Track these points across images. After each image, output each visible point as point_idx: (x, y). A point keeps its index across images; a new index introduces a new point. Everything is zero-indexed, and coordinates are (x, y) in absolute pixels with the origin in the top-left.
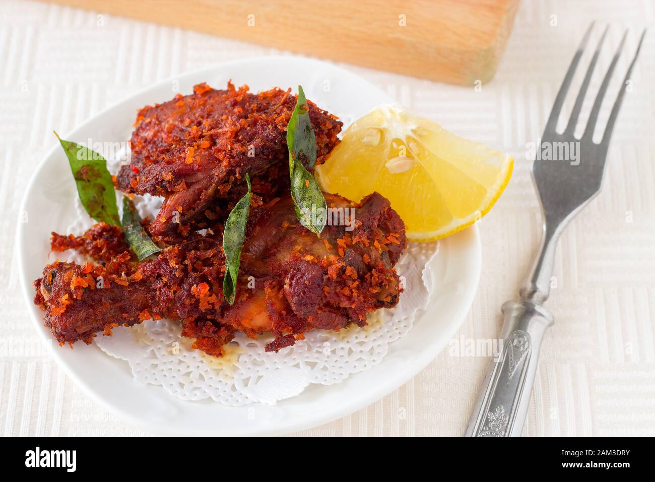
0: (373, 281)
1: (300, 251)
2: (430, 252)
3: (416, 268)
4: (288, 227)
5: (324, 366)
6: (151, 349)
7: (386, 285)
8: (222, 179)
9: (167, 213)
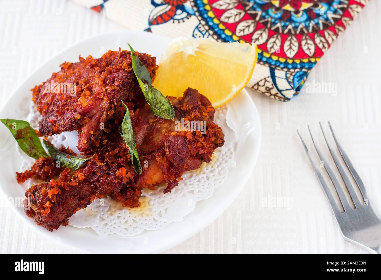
0: (210, 134)
1: (166, 132)
2: (225, 111)
3: (221, 122)
4: (153, 122)
5: (198, 190)
6: (99, 216)
7: (217, 134)
8: (108, 108)
9: (85, 137)
